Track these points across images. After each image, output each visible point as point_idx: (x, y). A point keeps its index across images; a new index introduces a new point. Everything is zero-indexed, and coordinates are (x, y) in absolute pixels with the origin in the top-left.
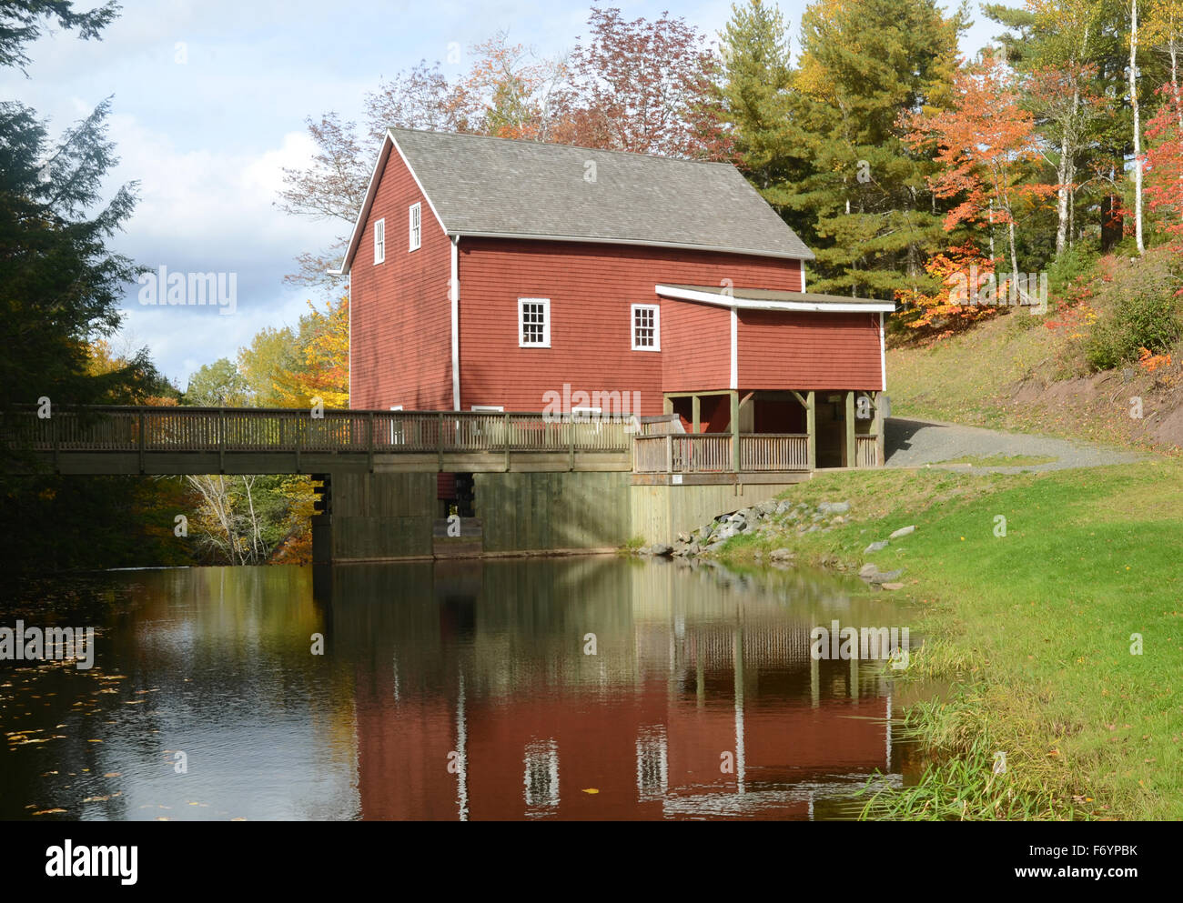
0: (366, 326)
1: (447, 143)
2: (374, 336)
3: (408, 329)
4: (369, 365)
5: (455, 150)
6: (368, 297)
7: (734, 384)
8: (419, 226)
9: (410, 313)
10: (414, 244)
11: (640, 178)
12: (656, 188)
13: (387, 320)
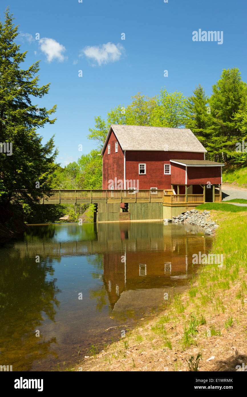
0: (106, 167)
1: (124, 128)
2: (108, 170)
3: (115, 169)
4: (107, 176)
5: (125, 129)
6: (107, 161)
7: (186, 183)
8: (117, 147)
9: (115, 166)
10: (116, 151)
11: (167, 134)
12: (171, 136)
13: (110, 167)
